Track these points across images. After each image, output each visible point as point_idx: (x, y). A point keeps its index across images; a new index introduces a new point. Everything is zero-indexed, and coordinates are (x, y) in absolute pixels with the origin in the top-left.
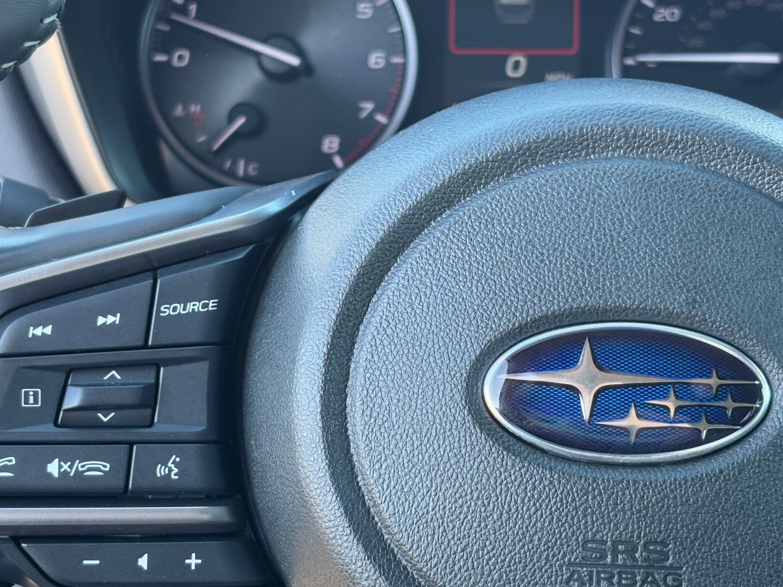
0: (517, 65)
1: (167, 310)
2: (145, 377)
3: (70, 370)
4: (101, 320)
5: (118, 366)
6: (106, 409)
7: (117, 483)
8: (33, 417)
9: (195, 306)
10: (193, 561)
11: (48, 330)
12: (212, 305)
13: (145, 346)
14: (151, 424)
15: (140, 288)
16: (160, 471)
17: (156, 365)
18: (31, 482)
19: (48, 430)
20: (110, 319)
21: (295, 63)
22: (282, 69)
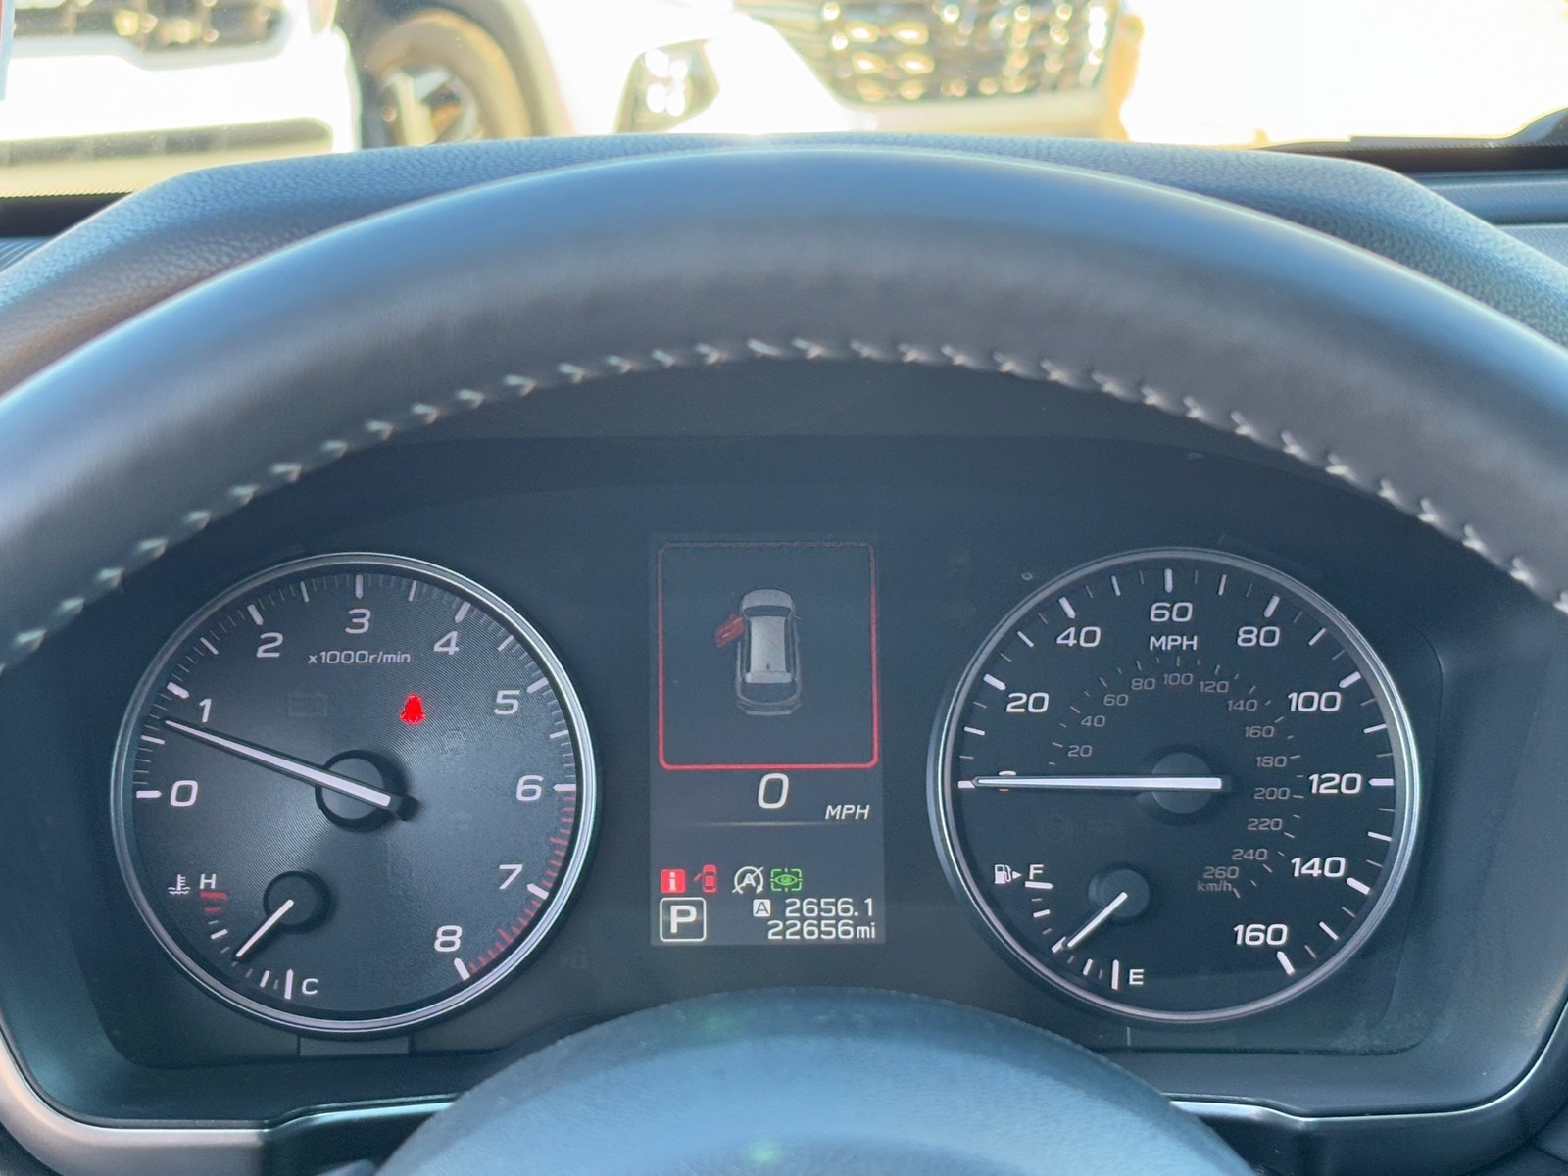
0: (774, 790)
21: (383, 800)
22: (361, 813)
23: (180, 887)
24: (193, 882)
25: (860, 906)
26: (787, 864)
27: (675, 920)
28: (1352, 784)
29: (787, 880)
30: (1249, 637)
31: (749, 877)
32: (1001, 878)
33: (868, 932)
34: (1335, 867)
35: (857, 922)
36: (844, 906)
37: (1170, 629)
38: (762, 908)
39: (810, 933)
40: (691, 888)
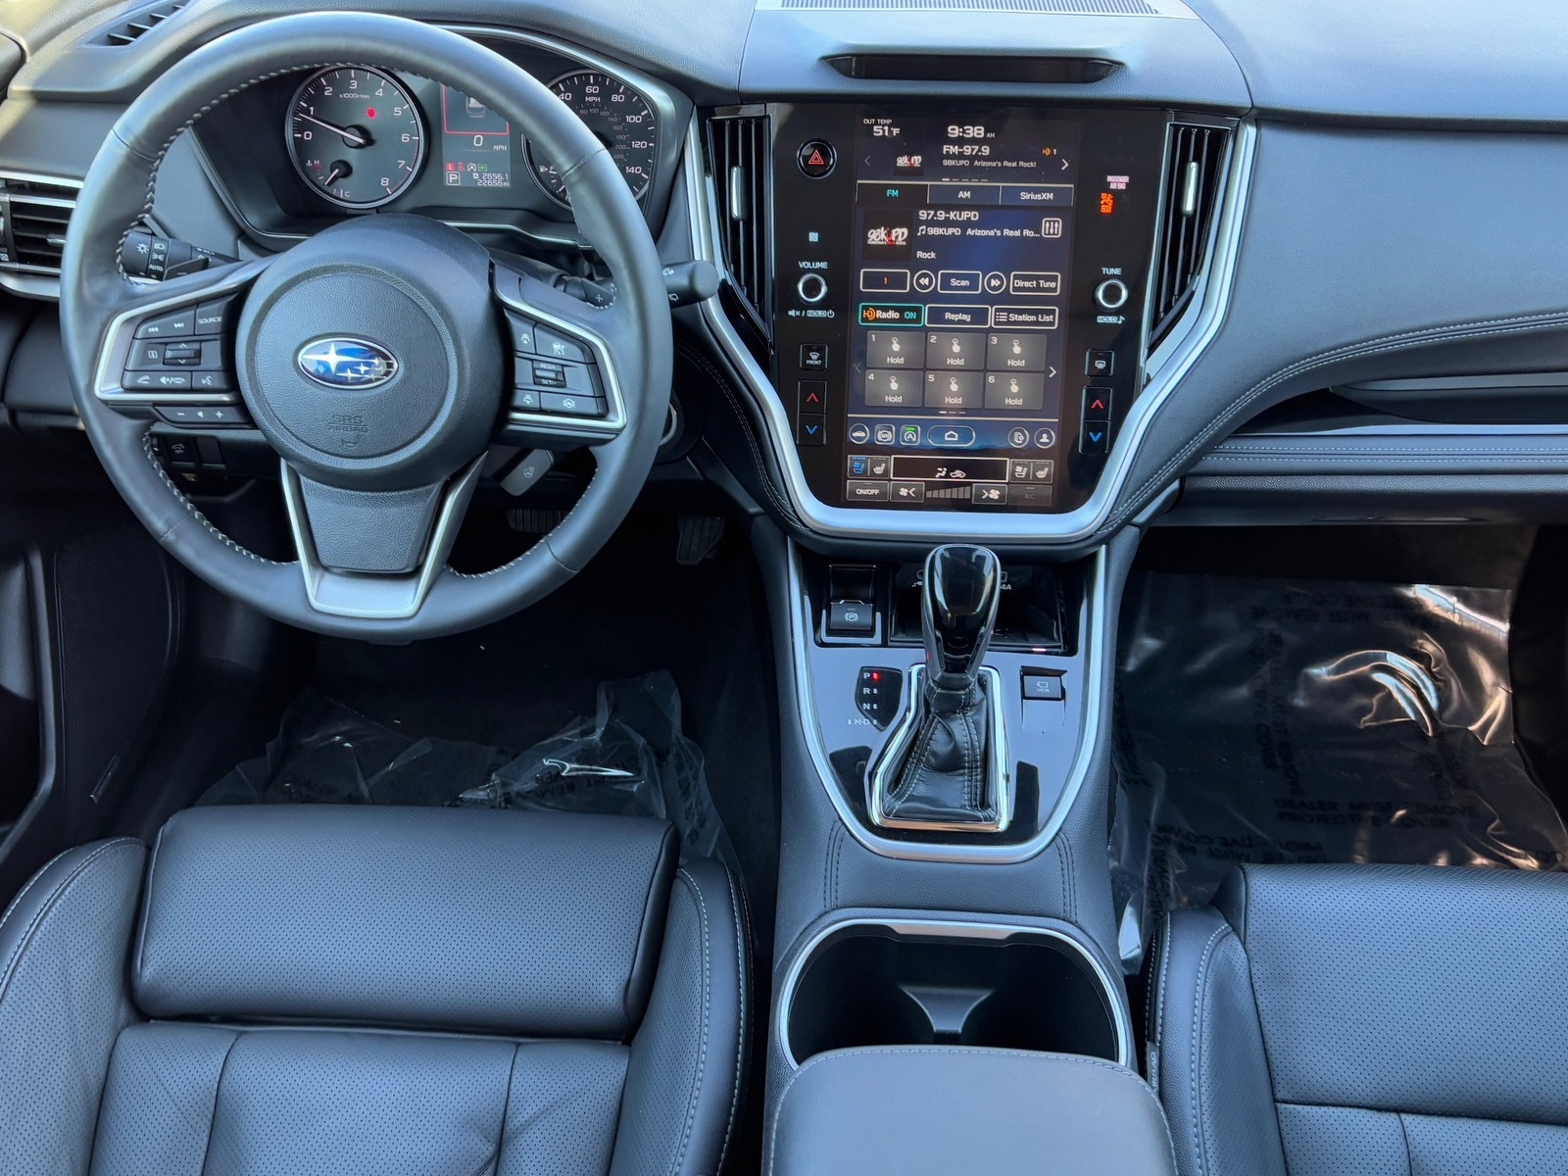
0: (478, 140)
1: (201, 321)
2: (196, 346)
3: (166, 344)
4: (176, 326)
5: (185, 342)
6: (182, 359)
7: (188, 386)
8: (154, 361)
9: (212, 320)
10: (219, 414)
11: (157, 329)
12: (219, 319)
13: (195, 335)
14: (200, 364)
15: (190, 313)
16: (204, 382)
17: (201, 341)
18: (155, 385)
19: (161, 366)
20: (180, 325)
21: (361, 141)
22: (355, 144)
23: (309, 164)
24: (313, 163)
25: (504, 176)
26: (482, 163)
27: (451, 178)
28: (644, 145)
29: (482, 168)
30: (615, 98)
31: (472, 167)
32: (542, 170)
33: (507, 184)
34: (638, 170)
35: (503, 181)
36: (499, 176)
37: (592, 95)
38: (476, 176)
39: (490, 184)
40: (456, 169)
